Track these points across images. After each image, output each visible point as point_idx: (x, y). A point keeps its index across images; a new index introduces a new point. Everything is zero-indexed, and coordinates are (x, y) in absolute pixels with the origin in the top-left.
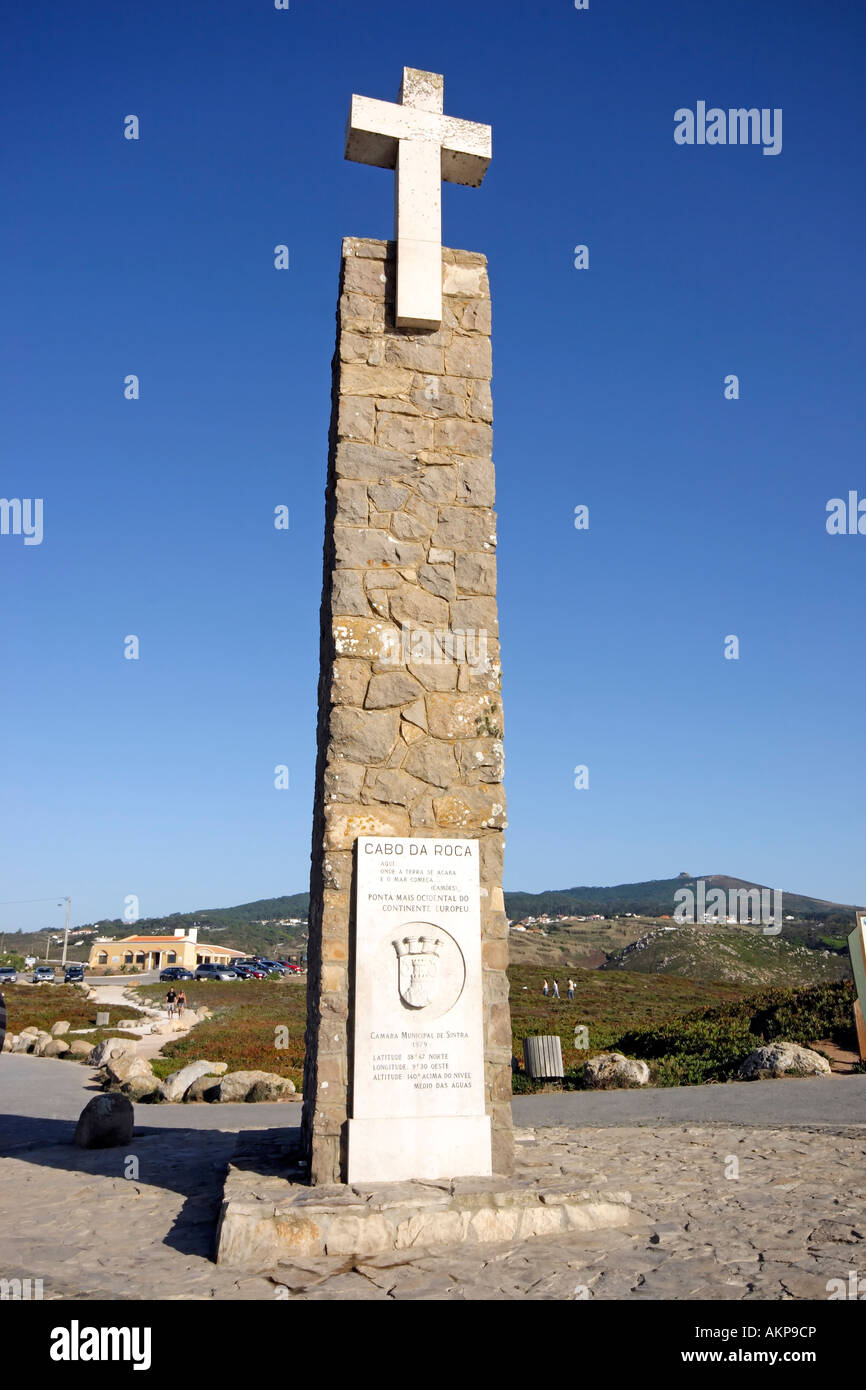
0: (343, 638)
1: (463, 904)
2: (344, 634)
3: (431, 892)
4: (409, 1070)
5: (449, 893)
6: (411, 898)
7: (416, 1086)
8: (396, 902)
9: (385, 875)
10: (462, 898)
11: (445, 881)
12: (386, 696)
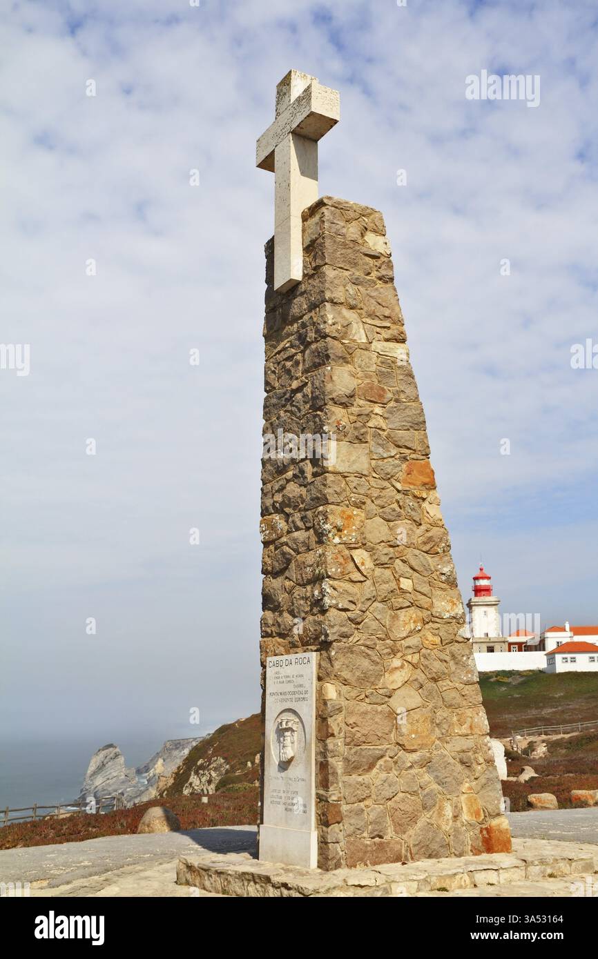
0: (264, 531)
1: (306, 696)
2: (264, 529)
3: (293, 690)
4: (283, 800)
5: (300, 689)
6: (285, 693)
7: (286, 809)
8: (280, 697)
9: (276, 681)
10: (306, 692)
11: (300, 681)
12: (279, 564)
